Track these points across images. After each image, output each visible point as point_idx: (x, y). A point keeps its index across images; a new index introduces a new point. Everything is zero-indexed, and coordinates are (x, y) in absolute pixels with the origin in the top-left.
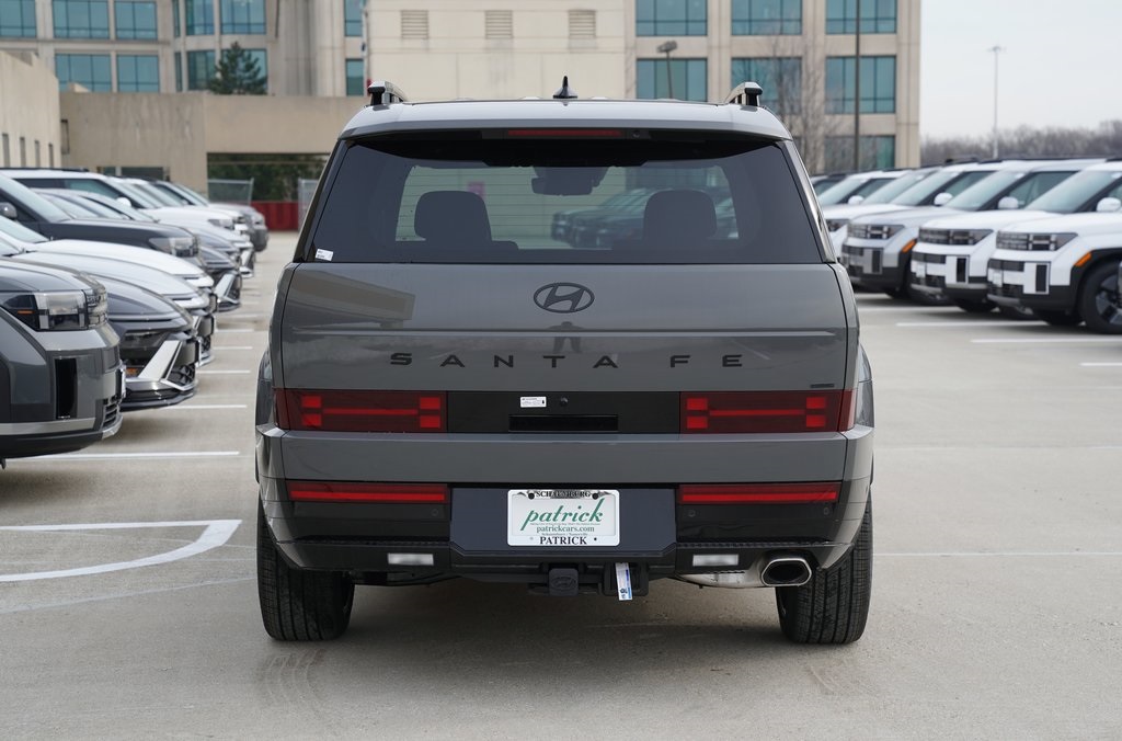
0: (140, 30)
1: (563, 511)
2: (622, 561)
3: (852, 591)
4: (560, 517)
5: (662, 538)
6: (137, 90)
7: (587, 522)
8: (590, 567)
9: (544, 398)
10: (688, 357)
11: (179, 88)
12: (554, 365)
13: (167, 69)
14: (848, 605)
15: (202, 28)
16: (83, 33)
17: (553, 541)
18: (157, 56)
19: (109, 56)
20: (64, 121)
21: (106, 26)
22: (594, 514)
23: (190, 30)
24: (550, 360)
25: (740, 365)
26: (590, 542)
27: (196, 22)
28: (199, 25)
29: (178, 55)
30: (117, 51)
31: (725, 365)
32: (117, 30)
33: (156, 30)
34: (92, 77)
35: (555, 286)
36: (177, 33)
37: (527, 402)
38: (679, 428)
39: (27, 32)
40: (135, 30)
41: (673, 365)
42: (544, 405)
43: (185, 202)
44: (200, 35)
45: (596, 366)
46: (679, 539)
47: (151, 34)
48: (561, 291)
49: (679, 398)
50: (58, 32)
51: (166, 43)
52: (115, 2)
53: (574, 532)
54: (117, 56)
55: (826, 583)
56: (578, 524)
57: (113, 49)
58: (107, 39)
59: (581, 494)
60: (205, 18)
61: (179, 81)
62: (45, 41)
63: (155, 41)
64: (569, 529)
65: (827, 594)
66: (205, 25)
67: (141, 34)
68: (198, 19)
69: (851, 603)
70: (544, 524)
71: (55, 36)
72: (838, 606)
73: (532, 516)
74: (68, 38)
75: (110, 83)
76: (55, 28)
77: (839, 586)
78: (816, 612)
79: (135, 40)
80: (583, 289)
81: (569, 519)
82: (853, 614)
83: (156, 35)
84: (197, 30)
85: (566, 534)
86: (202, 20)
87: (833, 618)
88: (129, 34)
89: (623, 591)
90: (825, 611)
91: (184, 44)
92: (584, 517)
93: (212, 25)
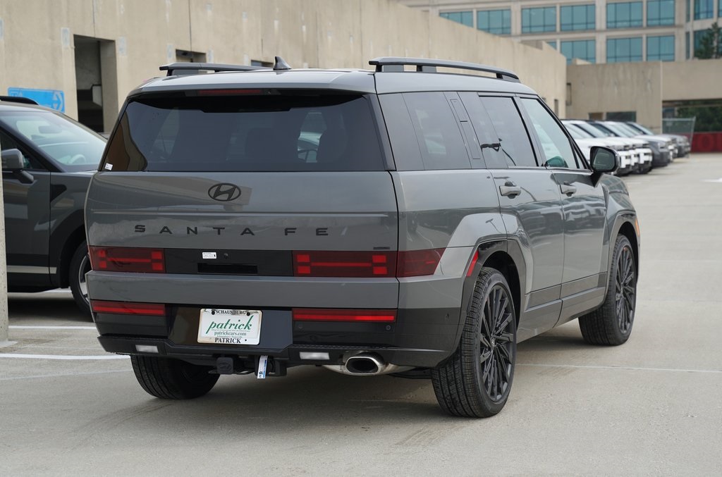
0: (663, 19)
1: (230, 323)
2: (264, 354)
3: (463, 383)
4: (228, 326)
5: (284, 341)
6: (616, 61)
7: (243, 329)
8: (240, 357)
9: (215, 253)
10: (295, 229)
11: (688, 57)
12: (219, 233)
13: (680, 44)
14: (463, 392)
15: (705, 14)
16: (625, 24)
17: (222, 340)
18: (674, 36)
19: (641, 38)
20: (569, 84)
21: (640, 18)
22: (247, 325)
23: (697, 17)
24: (217, 230)
25: (327, 234)
26: (242, 342)
27: (701, 10)
28: (704, 12)
29: (688, 34)
30: (647, 34)
31: (317, 234)
32: (647, 20)
33: (674, 18)
34: (630, 52)
35: (220, 185)
36: (688, 19)
37: (206, 256)
38: (293, 273)
39: (589, 26)
40: (660, 19)
41: (286, 234)
42: (215, 258)
43: (612, 135)
44: (703, 19)
45: (242, 234)
46: (294, 342)
47: (671, 21)
48: (223, 189)
49: (292, 254)
50: (609, 24)
51: (681, 26)
52: (647, 2)
53: (234, 336)
54: (647, 38)
55: (447, 377)
56: (237, 331)
57: (643, 33)
58: (640, 27)
59: (241, 313)
60: (707, 6)
61: (688, 52)
62: (601, 31)
63: (673, 25)
64: (232, 334)
65: (449, 384)
66: (707, 12)
67: (664, 22)
68: (703, 8)
69: (465, 390)
70: (219, 330)
71: (607, 27)
72: (458, 392)
73: (213, 325)
74: (615, 28)
75: (641, 56)
76: (607, 22)
77: (455, 379)
78: (446, 396)
79: (660, 26)
80: (235, 187)
81: (233, 327)
82: (468, 398)
83: (674, 22)
84: (702, 16)
85: (230, 337)
86: (705, 9)
87: (457, 399)
88: (656, 22)
89: (261, 373)
90: (451, 395)
91: (692, 26)
92: (242, 327)
93: (712, 12)
